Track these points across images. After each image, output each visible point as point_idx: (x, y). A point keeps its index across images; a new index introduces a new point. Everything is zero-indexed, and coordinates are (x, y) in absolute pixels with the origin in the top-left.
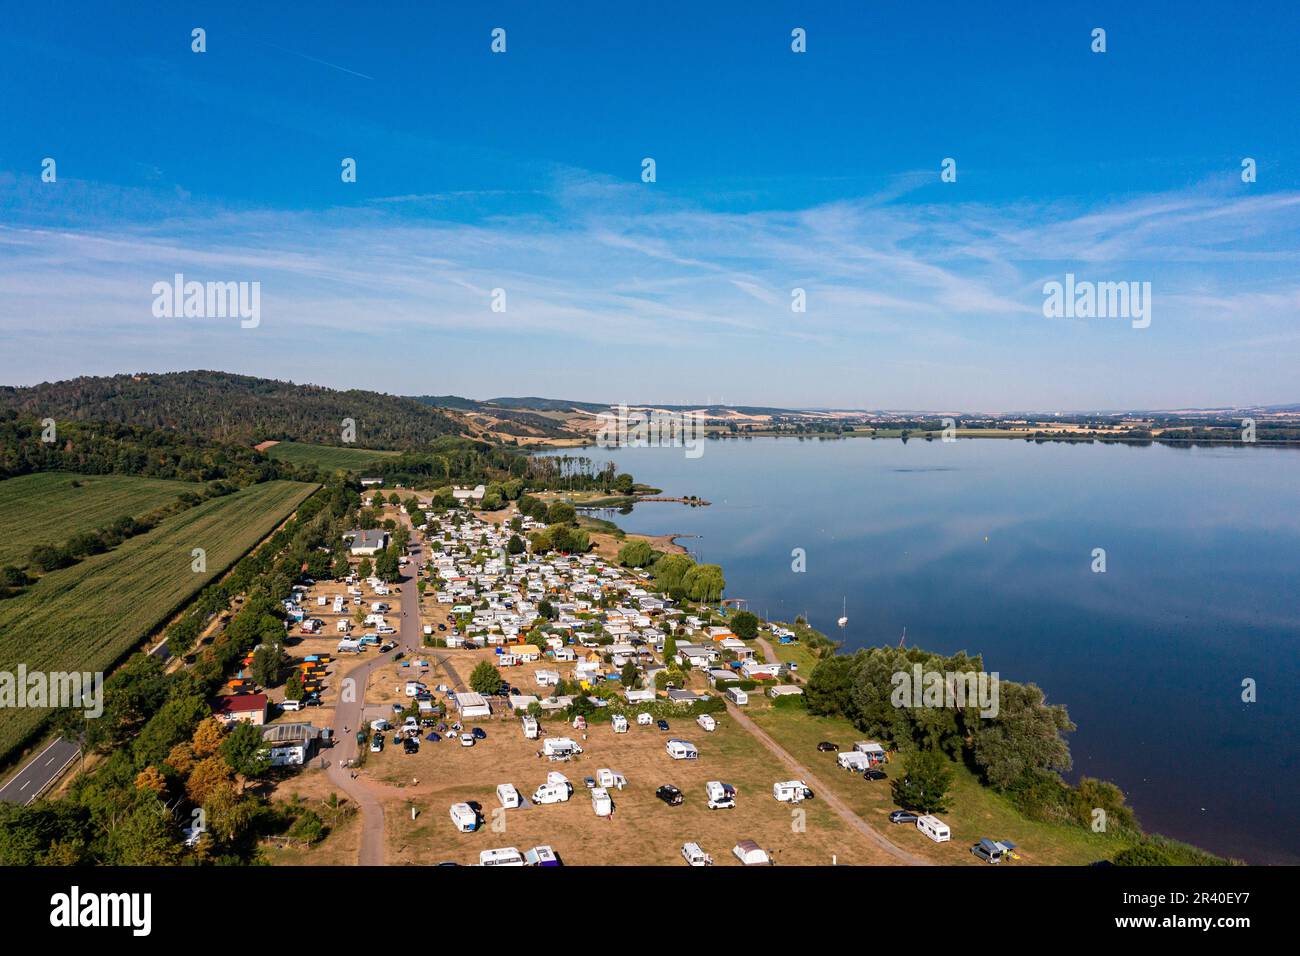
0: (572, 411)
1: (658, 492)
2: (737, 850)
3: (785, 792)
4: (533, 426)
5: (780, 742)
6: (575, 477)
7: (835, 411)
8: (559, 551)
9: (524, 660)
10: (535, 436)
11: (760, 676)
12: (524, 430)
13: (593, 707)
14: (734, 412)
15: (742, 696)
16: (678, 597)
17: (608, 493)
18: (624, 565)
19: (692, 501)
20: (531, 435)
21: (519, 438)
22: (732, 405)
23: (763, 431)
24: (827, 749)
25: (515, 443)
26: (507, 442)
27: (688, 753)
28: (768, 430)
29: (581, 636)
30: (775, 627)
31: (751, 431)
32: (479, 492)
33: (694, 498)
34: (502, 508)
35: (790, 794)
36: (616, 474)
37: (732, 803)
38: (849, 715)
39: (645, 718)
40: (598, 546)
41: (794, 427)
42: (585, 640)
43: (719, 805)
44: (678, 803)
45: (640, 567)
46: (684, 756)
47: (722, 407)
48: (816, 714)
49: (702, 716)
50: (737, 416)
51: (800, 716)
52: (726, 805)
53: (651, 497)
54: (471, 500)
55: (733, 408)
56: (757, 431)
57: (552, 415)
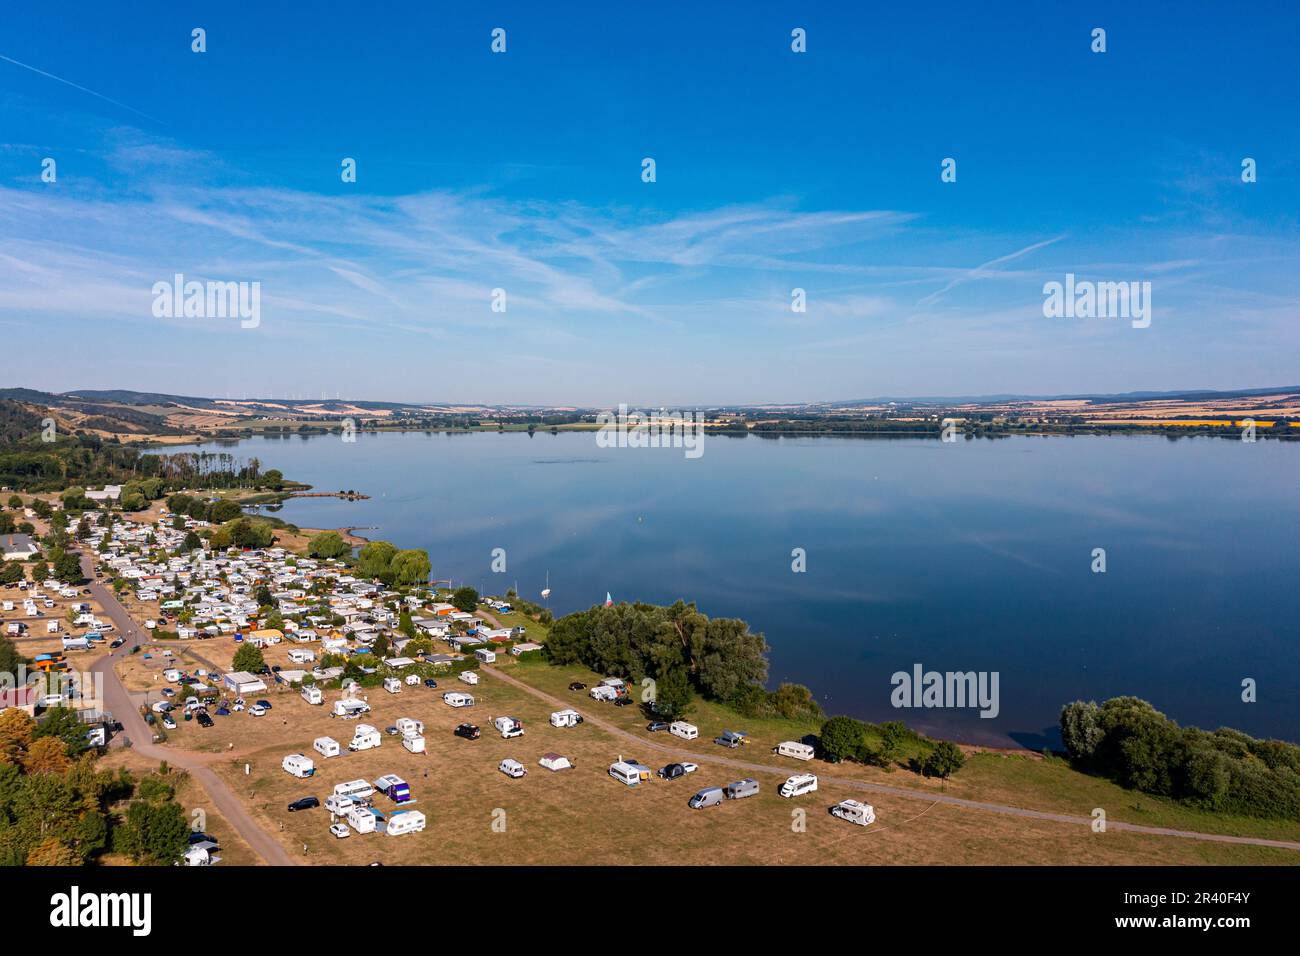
0: (172, 405)
1: (308, 487)
2: (543, 761)
3: (562, 719)
4: (133, 422)
5: (536, 687)
6: (214, 475)
7: (456, 406)
8: (239, 546)
9: (268, 643)
10: (137, 432)
11: (498, 638)
12: (122, 426)
13: (363, 674)
14: (353, 407)
15: (491, 656)
16: (388, 581)
17: (258, 489)
18: (314, 556)
19: (350, 496)
20: (132, 432)
21: (120, 436)
22: (348, 400)
23: (387, 426)
24: (578, 688)
25: (116, 440)
26: (106, 440)
27: (467, 701)
28: (393, 425)
29: (314, 619)
30: (490, 601)
31: (376, 426)
32: (113, 492)
33: (351, 492)
34: (145, 508)
35: (566, 721)
36: (261, 471)
37: (522, 731)
38: (586, 662)
39: (413, 679)
40: (279, 540)
41: (420, 422)
42: (319, 623)
43: (512, 735)
44: (477, 737)
45: (333, 557)
46: (463, 703)
47: (339, 401)
48: (557, 664)
49: (464, 673)
50: (357, 411)
51: (544, 667)
52: (517, 733)
53: (305, 492)
54: (108, 501)
55: (351, 403)
56: (382, 426)
57: (149, 409)
